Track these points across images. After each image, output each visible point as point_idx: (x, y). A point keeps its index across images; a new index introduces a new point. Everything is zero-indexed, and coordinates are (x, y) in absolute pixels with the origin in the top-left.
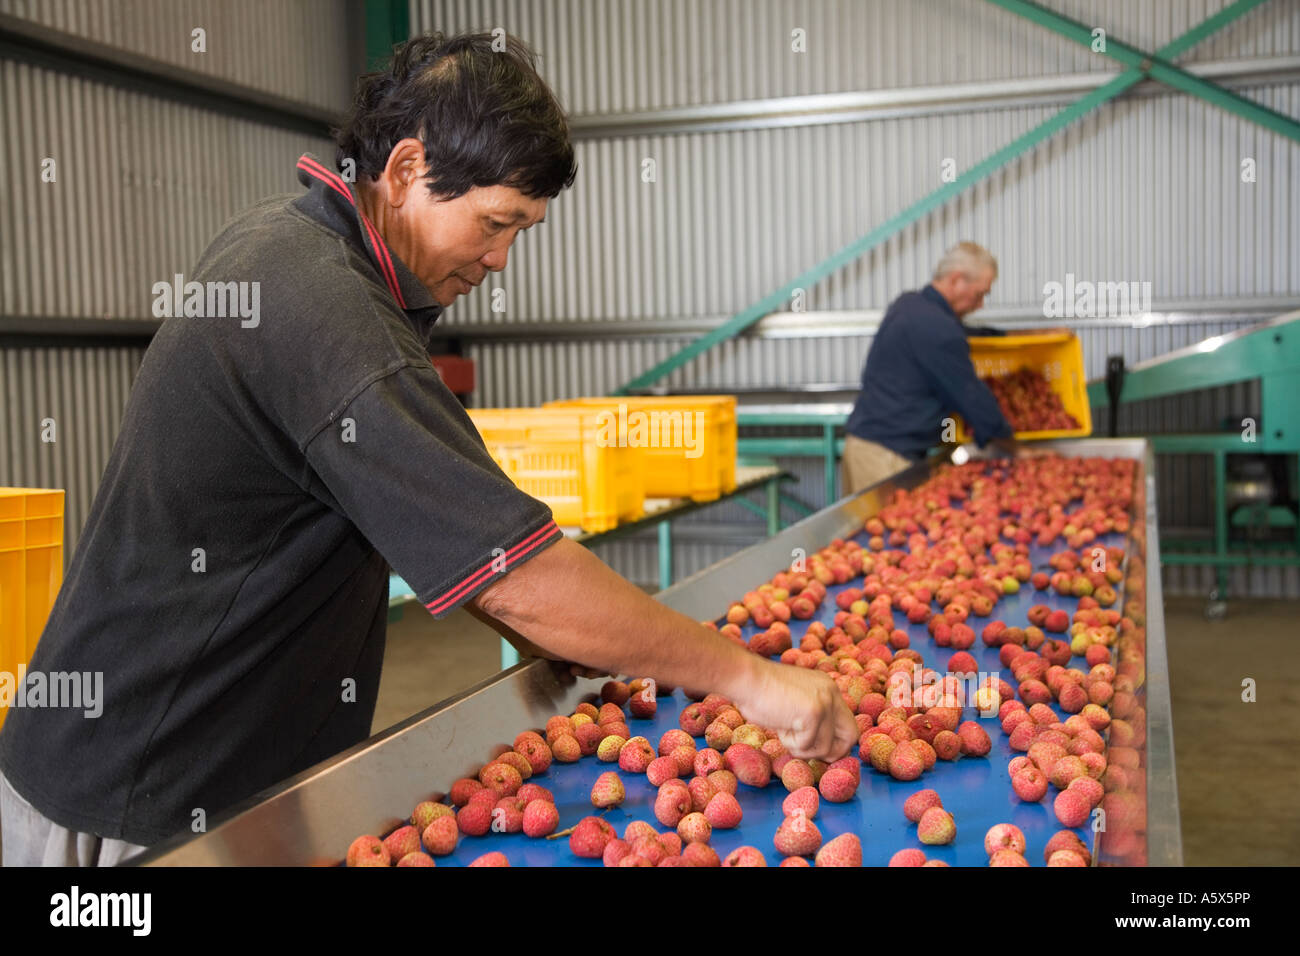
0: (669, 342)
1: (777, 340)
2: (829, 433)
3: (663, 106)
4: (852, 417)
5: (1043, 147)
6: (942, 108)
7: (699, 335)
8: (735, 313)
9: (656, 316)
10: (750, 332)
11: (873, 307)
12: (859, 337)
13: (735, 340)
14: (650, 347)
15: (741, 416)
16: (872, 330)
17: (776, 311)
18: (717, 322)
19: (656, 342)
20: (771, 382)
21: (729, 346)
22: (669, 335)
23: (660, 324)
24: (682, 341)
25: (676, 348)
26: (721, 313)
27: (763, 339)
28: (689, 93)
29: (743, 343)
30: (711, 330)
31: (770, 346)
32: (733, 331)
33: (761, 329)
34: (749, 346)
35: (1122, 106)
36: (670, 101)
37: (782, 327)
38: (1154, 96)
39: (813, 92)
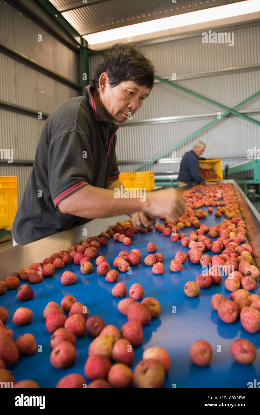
0: (140, 165)
1: (161, 164)
2: (172, 181)
3: (139, 120)
4: (178, 178)
5: (211, 126)
6: (192, 119)
7: (146, 163)
8: (153, 159)
9: (138, 160)
10: (156, 162)
11: (180, 157)
12: (177, 163)
13: (153, 164)
14: (137, 166)
15: (155, 178)
16: (180, 162)
17: (161, 158)
18: (149, 160)
19: (138, 165)
20: (160, 172)
21: (152, 165)
22: (140, 163)
23: (139, 161)
24: (143, 165)
25: (142, 166)
26: (150, 158)
27: (158, 164)
28: (144, 117)
29: (154, 165)
30: (148, 162)
31: (160, 165)
32: (152, 162)
33: (158, 162)
34: (156, 165)
35: (226, 119)
36: (140, 118)
37: (162, 161)
38: (232, 117)
39: (167, 116)
